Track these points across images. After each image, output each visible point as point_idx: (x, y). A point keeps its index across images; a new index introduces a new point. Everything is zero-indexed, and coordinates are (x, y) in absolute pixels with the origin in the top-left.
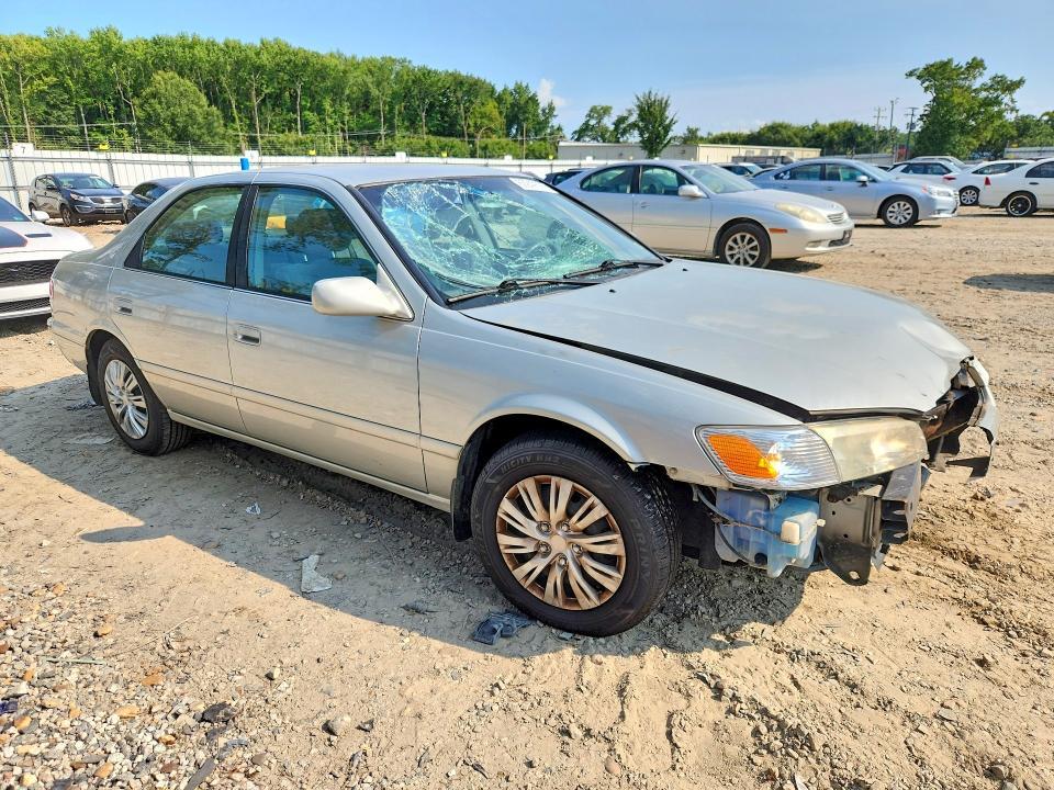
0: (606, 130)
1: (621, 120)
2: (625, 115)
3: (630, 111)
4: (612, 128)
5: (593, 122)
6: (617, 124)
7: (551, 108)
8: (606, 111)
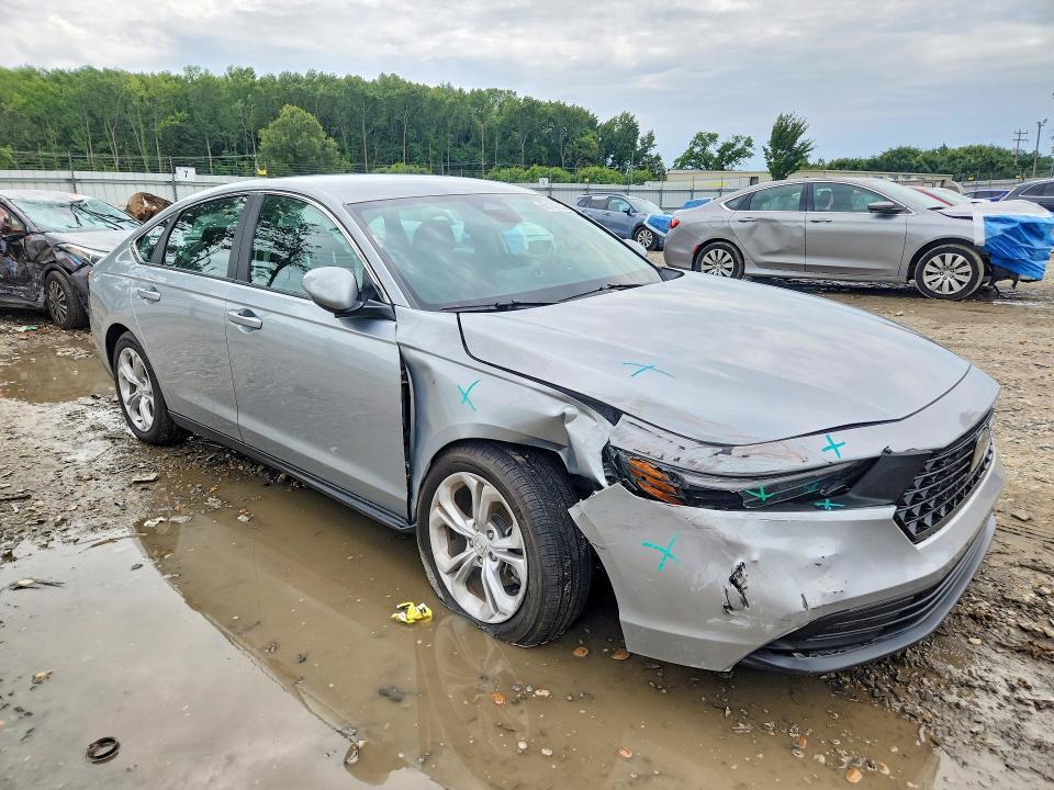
0: (711, 157)
1: (727, 147)
2: (732, 141)
3: (737, 138)
4: (716, 155)
5: (697, 149)
6: (722, 152)
7: (651, 137)
8: (713, 137)
